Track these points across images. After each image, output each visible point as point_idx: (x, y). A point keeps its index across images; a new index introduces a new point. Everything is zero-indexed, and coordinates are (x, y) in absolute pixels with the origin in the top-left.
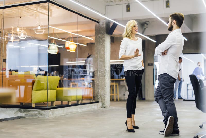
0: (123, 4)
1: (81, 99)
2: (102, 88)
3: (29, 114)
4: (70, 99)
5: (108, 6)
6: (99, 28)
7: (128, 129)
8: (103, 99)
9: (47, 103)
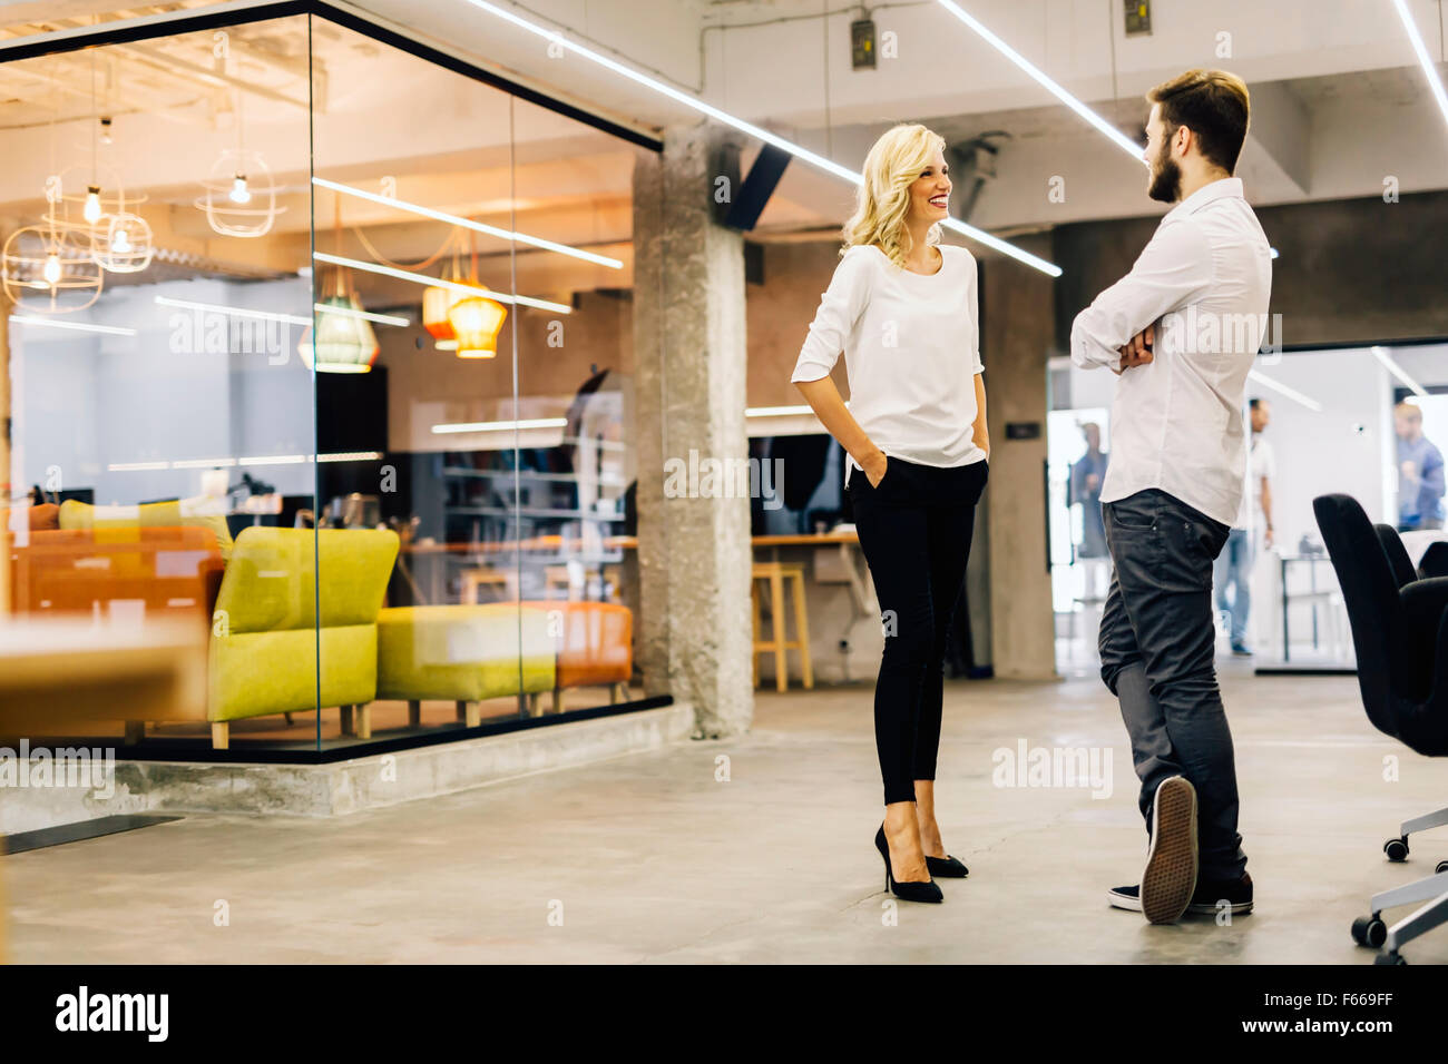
0: (826, 14)
1: (552, 685)
2: (693, 603)
3: (194, 798)
4: (471, 687)
5: (723, 27)
6: (663, 189)
7: (897, 880)
8: (703, 678)
9: (312, 715)
